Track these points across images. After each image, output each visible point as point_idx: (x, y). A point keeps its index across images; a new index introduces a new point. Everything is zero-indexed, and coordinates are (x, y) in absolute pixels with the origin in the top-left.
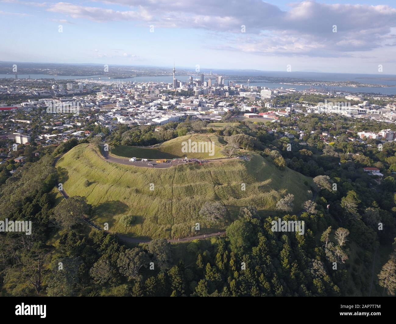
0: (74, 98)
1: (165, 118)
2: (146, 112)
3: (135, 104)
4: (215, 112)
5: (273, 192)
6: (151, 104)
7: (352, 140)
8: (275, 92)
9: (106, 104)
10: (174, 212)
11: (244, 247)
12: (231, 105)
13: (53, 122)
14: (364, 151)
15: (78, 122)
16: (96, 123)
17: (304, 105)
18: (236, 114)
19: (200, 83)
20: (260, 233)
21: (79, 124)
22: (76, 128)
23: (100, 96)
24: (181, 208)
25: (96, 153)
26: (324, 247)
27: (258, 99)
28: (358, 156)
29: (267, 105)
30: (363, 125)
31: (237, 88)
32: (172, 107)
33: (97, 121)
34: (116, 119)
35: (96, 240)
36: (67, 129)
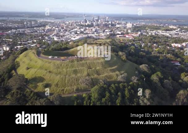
0: (35, 28)
1: (78, 38)
2: (69, 35)
3: (64, 31)
4: (103, 35)
5: (117, 72)
6: (71, 31)
7: (168, 48)
8: (135, 24)
9: (50, 31)
10: (66, 82)
11: (98, 98)
12: (111, 31)
13: (23, 40)
14: (173, 53)
15: (35, 40)
16: (43, 41)
17: (148, 31)
18: (113, 35)
19: (97, 20)
20: (107, 92)
21: (35, 41)
22: (34, 43)
23: (48, 27)
24: (70, 80)
25: (34, 54)
26: (139, 98)
27: (125, 28)
28: (169, 56)
29: (129, 31)
30: (176, 40)
31: (115, 23)
32: (82, 32)
33: (44, 39)
34: (54, 38)
35: (27, 95)
36: (29, 43)
